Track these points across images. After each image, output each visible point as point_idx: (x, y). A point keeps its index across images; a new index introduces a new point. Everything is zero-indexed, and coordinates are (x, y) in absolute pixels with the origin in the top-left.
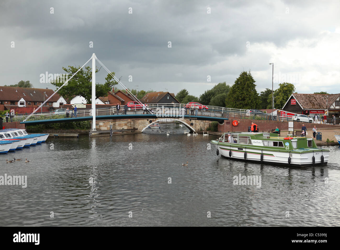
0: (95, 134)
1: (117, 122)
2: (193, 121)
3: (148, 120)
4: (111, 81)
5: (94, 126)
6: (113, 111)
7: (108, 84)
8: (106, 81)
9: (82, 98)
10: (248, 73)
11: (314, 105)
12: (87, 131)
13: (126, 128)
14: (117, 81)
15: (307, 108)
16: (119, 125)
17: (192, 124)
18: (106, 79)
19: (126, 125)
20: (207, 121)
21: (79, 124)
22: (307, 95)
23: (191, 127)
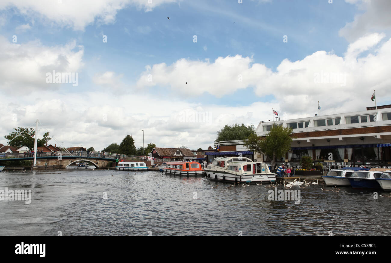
0: (36, 167)
1: (50, 162)
2: (98, 161)
3: (70, 161)
4: (46, 137)
5: (35, 163)
6: (48, 155)
7: (44, 139)
8: (44, 137)
9: (26, 147)
10: (130, 136)
11: (165, 153)
12: (30, 166)
13: (55, 165)
14: (51, 138)
15: (162, 155)
16: (51, 163)
17: (97, 163)
18: (43, 136)
19: (56, 163)
20: (106, 161)
21: (24, 163)
22: (162, 148)
23: (96, 165)
